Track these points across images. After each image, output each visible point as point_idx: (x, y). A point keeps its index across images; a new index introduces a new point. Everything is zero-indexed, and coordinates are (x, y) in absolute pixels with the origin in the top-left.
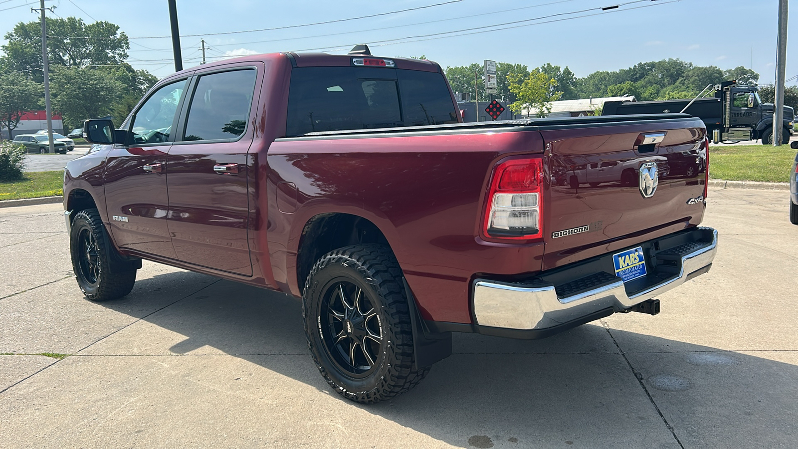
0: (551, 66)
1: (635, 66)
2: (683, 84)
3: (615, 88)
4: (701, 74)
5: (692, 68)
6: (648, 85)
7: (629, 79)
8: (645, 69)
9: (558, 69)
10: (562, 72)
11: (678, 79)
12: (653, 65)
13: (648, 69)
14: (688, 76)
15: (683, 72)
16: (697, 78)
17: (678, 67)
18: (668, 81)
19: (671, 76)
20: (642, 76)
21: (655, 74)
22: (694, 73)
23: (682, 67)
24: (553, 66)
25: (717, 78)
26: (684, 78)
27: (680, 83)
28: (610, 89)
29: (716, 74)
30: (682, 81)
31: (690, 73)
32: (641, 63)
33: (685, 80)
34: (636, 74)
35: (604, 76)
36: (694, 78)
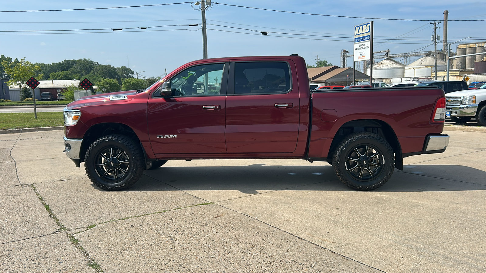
0: (5, 57)
1: (63, 61)
2: (94, 74)
3: (55, 74)
4: (104, 69)
5: (98, 65)
6: (73, 73)
7: (59, 69)
8: (69, 64)
9: (10, 59)
10: (13, 62)
11: (91, 71)
12: (74, 62)
13: (71, 64)
14: (96, 70)
15: (93, 67)
16: (102, 71)
17: (90, 64)
18: (84, 72)
19: (86, 69)
20: (68, 68)
21: (76, 67)
22: (100, 68)
23: (92, 64)
24: (6, 57)
25: (113, 72)
26: (94, 71)
27: (92, 73)
28: (51, 75)
29: (112, 70)
30: (93, 72)
31: (98, 68)
32: (66, 60)
33: (95, 72)
34: (64, 67)
35: (42, 67)
36: (100, 71)
